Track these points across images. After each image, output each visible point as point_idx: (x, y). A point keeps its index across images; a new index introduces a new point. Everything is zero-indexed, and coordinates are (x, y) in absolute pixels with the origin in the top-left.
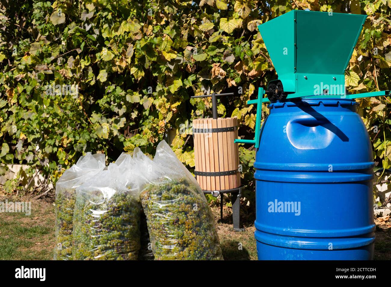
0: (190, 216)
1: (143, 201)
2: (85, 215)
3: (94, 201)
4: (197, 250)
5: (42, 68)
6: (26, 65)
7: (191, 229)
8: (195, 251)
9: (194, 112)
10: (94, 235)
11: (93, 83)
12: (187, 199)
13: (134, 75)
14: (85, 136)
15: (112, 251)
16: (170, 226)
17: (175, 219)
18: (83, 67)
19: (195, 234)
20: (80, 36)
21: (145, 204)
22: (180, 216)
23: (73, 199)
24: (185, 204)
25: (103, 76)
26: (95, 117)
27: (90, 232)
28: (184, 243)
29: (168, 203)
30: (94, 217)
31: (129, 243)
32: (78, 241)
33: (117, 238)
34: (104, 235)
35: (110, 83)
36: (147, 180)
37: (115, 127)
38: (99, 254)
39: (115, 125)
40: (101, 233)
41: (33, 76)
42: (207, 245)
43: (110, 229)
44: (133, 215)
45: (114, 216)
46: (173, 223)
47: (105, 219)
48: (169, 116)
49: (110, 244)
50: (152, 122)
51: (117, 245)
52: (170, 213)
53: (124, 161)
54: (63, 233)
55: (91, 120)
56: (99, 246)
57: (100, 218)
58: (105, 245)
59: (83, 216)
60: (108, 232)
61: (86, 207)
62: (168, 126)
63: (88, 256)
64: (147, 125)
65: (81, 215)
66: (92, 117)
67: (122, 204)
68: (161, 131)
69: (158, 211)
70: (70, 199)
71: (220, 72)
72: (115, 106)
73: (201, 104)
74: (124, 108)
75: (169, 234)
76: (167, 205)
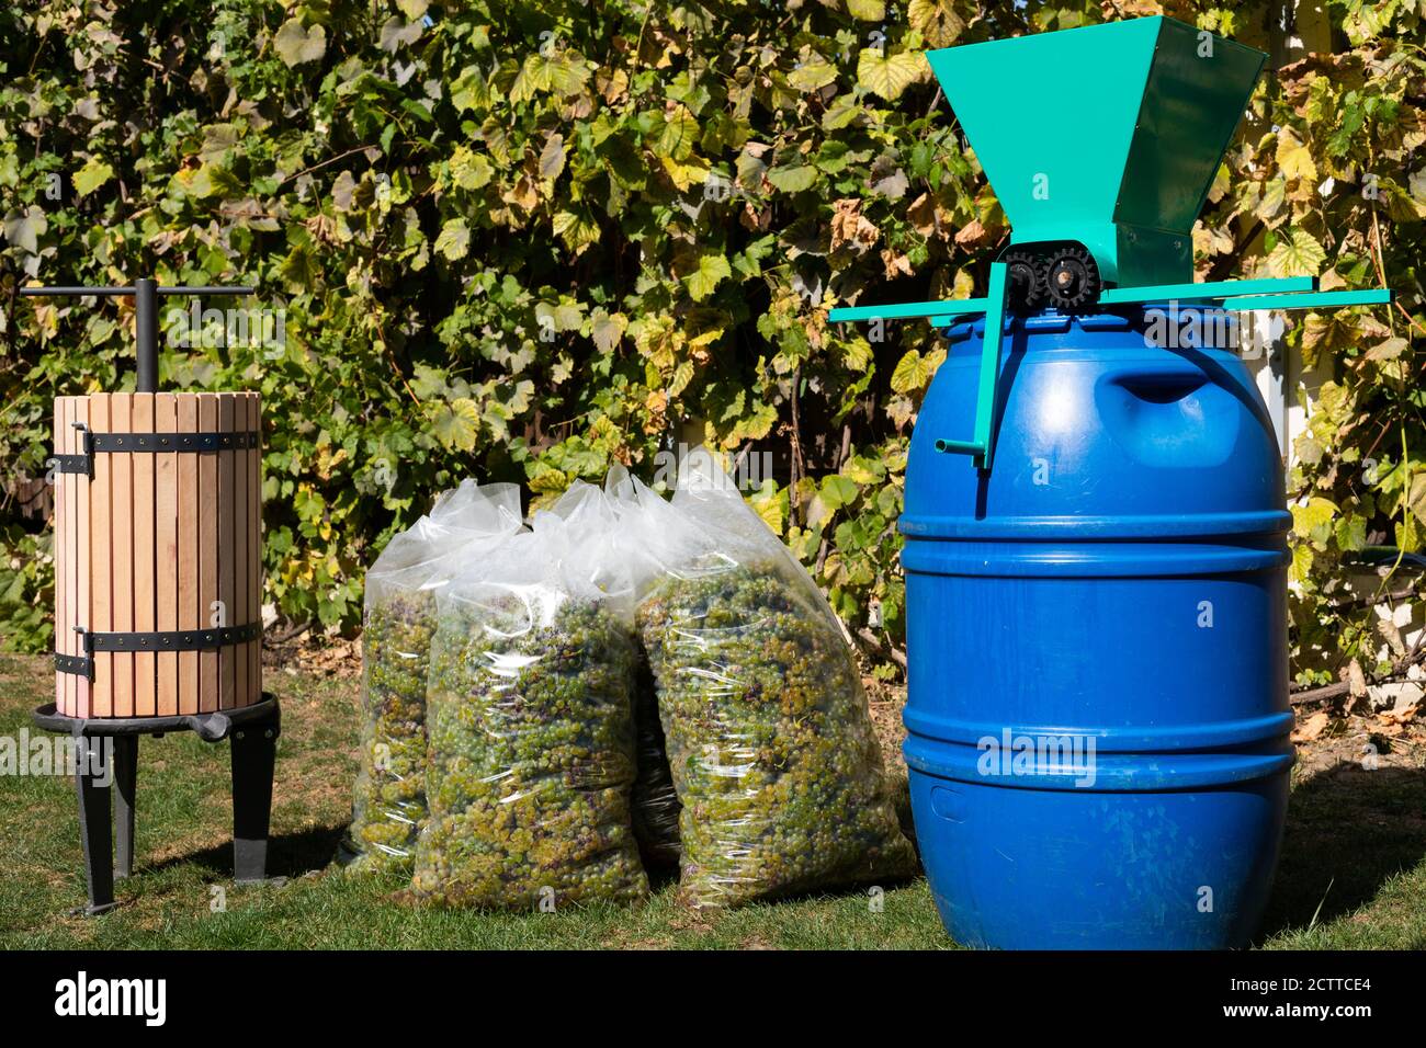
0: (796, 676)
1: (648, 631)
2: (469, 671)
3: (497, 626)
4: (817, 782)
5: (242, 212)
6: (186, 201)
7: (800, 716)
8: (811, 785)
9: (766, 364)
10: (499, 730)
11: (419, 263)
12: (785, 622)
13: (564, 236)
14: (397, 442)
15: (556, 780)
16: (732, 706)
17: (750, 684)
18: (386, 209)
19: (809, 732)
20: (377, 102)
21: (654, 640)
22: (766, 675)
23: (423, 625)
24: (780, 639)
25: (454, 240)
26: (427, 380)
27: (488, 723)
28: (778, 758)
29: (728, 635)
30: (499, 677)
31: (606, 758)
32: (448, 750)
33: (571, 743)
34: (531, 732)
35: (479, 264)
36: (660, 564)
37: (496, 412)
38: (514, 789)
39: (499, 405)
40: (522, 724)
41: (212, 237)
42: (848, 769)
43: (548, 713)
44: (618, 672)
45: (560, 672)
46: (744, 699)
47: (535, 682)
48: (681, 377)
49: (549, 759)
50: (623, 397)
51: (571, 765)
52: (734, 667)
53: (581, 506)
54: (389, 733)
55: (413, 390)
56: (515, 768)
57: (519, 679)
58: (534, 762)
59: (463, 674)
60: (543, 724)
61: (474, 645)
62: (676, 411)
63: (481, 797)
64: (609, 405)
65: (455, 671)
66: (416, 378)
67: (584, 637)
68: (654, 426)
69: (694, 661)
70: (413, 624)
71: (860, 227)
72: (495, 344)
73: (794, 336)
74: (529, 348)
75: (731, 731)
76: (723, 641)
